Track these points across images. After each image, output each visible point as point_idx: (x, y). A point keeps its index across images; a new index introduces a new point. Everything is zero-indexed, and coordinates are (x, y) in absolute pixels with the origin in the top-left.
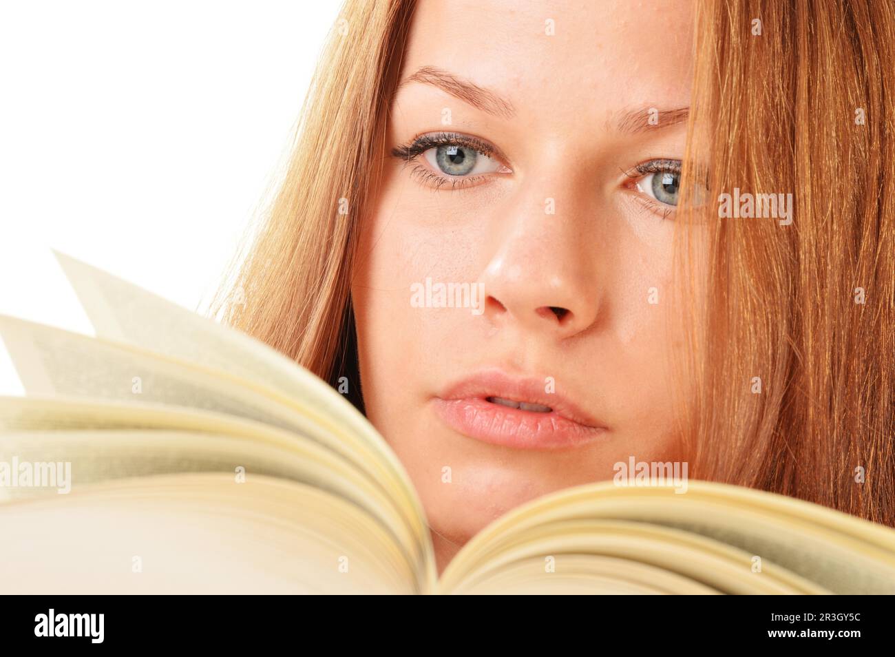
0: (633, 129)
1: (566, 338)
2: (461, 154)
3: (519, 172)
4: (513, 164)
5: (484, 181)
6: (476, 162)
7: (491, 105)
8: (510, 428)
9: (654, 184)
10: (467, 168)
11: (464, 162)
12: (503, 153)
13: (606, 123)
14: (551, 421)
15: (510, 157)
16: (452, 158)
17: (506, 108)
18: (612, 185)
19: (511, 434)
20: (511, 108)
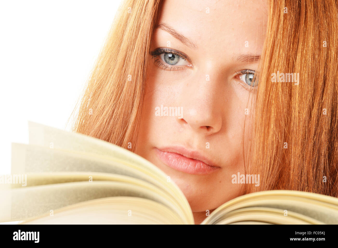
0: (242, 61)
1: (209, 135)
2: (173, 56)
3: (196, 68)
4: (193, 64)
5: (182, 69)
6: (179, 60)
7: (188, 43)
8: (186, 166)
9: (246, 77)
10: (175, 62)
11: (174, 60)
12: (190, 60)
13: (232, 58)
14: (200, 164)
15: (192, 61)
16: (170, 58)
17: (194, 46)
18: (231, 77)
19: (186, 168)
20: (196, 47)
